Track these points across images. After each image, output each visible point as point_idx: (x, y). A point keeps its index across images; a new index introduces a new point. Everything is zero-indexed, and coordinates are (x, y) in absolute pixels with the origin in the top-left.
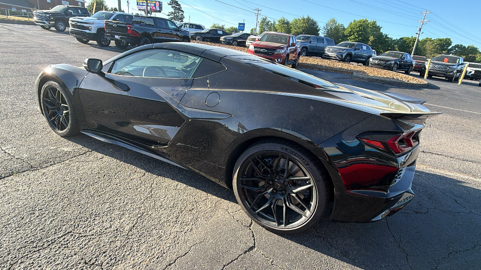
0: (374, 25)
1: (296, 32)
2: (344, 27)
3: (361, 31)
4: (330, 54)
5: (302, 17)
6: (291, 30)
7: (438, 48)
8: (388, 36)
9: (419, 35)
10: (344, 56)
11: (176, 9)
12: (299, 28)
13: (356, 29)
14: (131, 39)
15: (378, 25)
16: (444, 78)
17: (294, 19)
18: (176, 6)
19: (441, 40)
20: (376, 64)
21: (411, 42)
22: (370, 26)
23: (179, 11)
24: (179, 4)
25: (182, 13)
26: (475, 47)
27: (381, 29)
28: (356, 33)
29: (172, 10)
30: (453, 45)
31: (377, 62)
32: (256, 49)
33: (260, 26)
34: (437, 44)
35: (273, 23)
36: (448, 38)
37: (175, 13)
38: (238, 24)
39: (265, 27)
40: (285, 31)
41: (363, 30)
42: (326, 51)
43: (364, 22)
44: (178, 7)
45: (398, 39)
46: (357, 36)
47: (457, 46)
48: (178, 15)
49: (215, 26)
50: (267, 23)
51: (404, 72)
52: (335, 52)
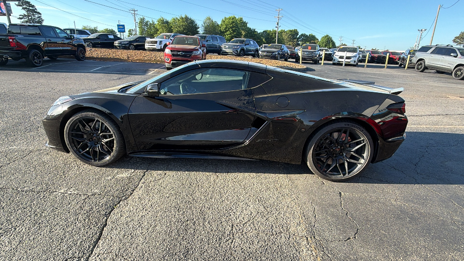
0: (242, 21)
1: (178, 31)
2: (218, 24)
3: (234, 27)
4: (228, 50)
5: (180, 16)
6: (173, 29)
7: (290, 37)
8: (256, 30)
9: (278, 28)
10: (239, 52)
11: (29, 11)
12: (179, 27)
13: (230, 25)
14: (16, 53)
15: (245, 21)
16: (312, 62)
17: (172, 18)
18: (28, 7)
19: (291, 31)
20: (265, 56)
21: (274, 35)
22: (239, 22)
23: (34, 14)
24: (33, 4)
25: (40, 15)
26: (313, 35)
27: (247, 24)
28: (231, 29)
29: (24, 12)
30: (300, 34)
31: (265, 54)
32: (173, 53)
33: (139, 26)
34: (290, 35)
35: (151, 23)
36: (296, 29)
37: (29, 16)
38: (117, 26)
39: (145, 27)
40: (166, 30)
41: (236, 26)
42: (223, 48)
43: (233, 19)
44: (31, 8)
45: (262, 32)
46: (232, 32)
47: (302, 35)
48: (33, 18)
49: (86, 28)
50: (145, 23)
51: (284, 60)
52: (231, 48)
